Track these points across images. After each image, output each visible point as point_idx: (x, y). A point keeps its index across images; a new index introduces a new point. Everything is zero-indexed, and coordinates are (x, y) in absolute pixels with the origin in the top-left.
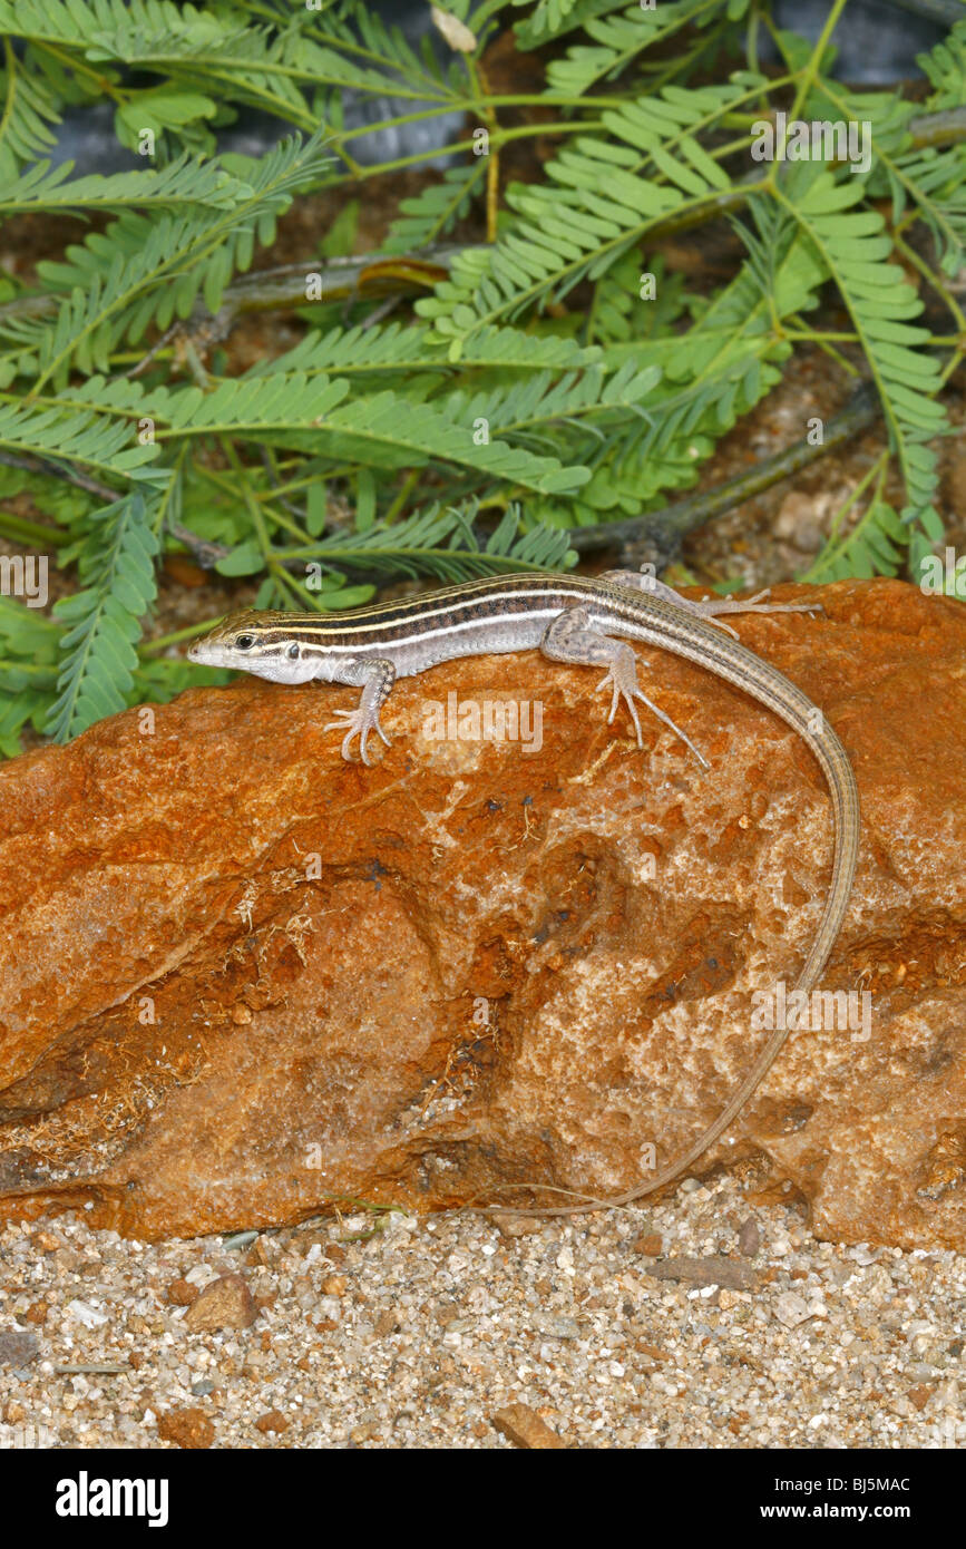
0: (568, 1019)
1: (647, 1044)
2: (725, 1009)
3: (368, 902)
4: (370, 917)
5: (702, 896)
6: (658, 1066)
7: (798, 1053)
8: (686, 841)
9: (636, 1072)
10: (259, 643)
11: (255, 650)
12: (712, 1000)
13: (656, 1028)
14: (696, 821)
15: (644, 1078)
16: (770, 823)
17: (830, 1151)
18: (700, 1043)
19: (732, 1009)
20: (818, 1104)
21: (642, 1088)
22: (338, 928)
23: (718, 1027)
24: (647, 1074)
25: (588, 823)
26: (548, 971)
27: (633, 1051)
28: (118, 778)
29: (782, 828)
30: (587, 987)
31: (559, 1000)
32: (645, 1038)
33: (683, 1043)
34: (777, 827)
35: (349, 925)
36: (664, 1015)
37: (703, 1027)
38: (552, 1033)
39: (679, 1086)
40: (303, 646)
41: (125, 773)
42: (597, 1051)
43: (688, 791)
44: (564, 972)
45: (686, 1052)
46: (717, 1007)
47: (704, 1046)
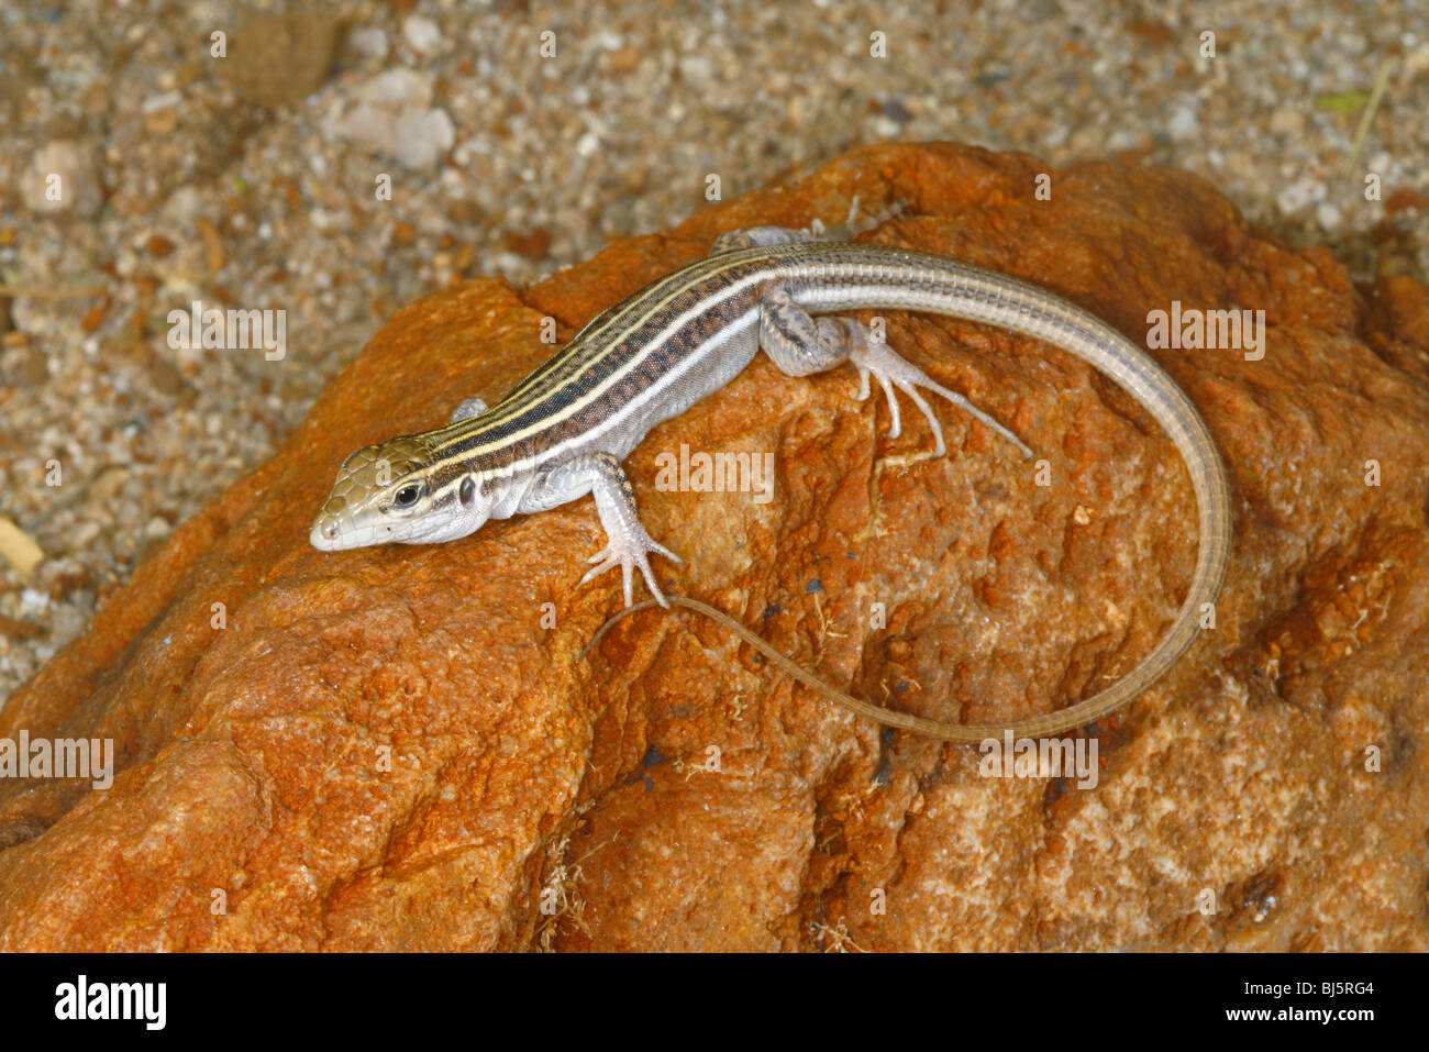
0: (959, 877)
1: (1066, 872)
2: (1146, 782)
3: (641, 812)
4: (651, 834)
5: (1071, 638)
6: (1087, 897)
7: (1247, 807)
8: (1027, 568)
9: (1064, 915)
10: (428, 492)
11: (423, 504)
12: (1128, 778)
13: (1071, 845)
14: (1027, 536)
15: (1075, 919)
16: (1122, 504)
17: (1319, 926)
18: (1131, 843)
19: (1154, 779)
20: (1287, 868)
21: (1079, 933)
22: (613, 866)
23: (1143, 812)
24: (1078, 912)
25: (905, 587)
26: (910, 820)
27: (1053, 888)
28: (346, 751)
29: (1138, 505)
30: (974, 822)
31: (940, 855)
32: (1060, 863)
33: (1110, 851)
34: (1131, 505)
35: (624, 856)
36: (1073, 823)
37: (1129, 820)
38: (948, 904)
39: (1121, 912)
40: (479, 478)
41: (353, 741)
42: (1007, 907)
43: (1006, 497)
44: (932, 814)
45: (1116, 863)
46: (1137, 785)
47: (1137, 844)
